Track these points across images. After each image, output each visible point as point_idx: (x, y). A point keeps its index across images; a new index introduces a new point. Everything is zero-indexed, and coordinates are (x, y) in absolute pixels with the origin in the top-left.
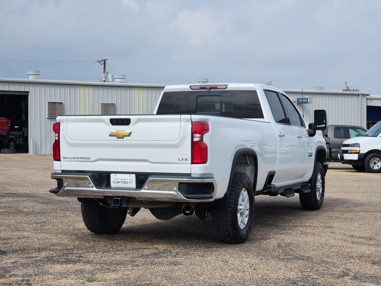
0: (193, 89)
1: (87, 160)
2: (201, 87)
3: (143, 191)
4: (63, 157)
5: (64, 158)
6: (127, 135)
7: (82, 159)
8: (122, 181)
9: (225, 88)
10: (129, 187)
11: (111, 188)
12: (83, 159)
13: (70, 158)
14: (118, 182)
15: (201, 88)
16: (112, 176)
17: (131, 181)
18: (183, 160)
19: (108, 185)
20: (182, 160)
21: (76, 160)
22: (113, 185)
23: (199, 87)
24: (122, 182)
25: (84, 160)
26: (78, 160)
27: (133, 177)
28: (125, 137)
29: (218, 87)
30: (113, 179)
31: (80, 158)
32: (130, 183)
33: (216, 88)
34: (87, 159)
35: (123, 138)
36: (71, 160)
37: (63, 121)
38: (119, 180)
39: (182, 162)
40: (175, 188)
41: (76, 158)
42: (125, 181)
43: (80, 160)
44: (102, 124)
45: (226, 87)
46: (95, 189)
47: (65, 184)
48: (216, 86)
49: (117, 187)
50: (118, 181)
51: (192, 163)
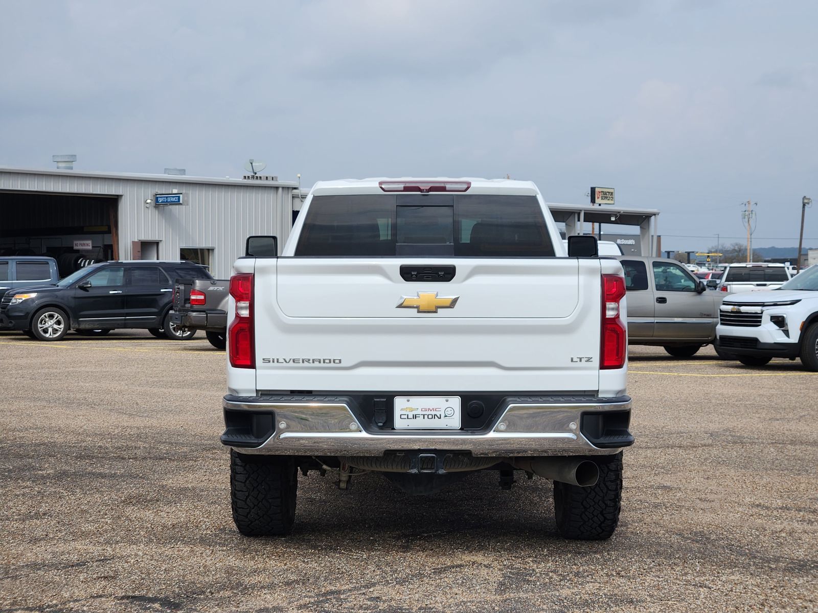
0: (386, 189)
1: (332, 365)
2: (408, 185)
4: (264, 359)
5: (266, 361)
6: (448, 304)
7: (317, 364)
8: (424, 413)
9: (464, 189)
10: (444, 427)
11: (395, 431)
12: (320, 362)
13: (283, 361)
14: (415, 417)
15: (406, 189)
16: (399, 402)
17: (449, 412)
18: (581, 361)
19: (388, 425)
20: (578, 360)
21: (301, 364)
22: (398, 423)
23: (401, 186)
24: (426, 417)
25: (322, 365)
26: (306, 364)
27: (456, 402)
28: (439, 310)
29: (448, 186)
30: (402, 410)
31: (311, 361)
32: (446, 416)
33: (443, 189)
34: (334, 364)
35: (436, 312)
36: (285, 364)
37: (264, 270)
38: (419, 412)
39: (579, 364)
40: (574, 426)
41: (301, 361)
42: (433, 413)
43: (312, 365)
44: (377, 279)
45: (468, 188)
46: (364, 434)
47: (282, 425)
48: (442, 185)
49: (411, 427)
50: (415, 413)
51: (602, 367)
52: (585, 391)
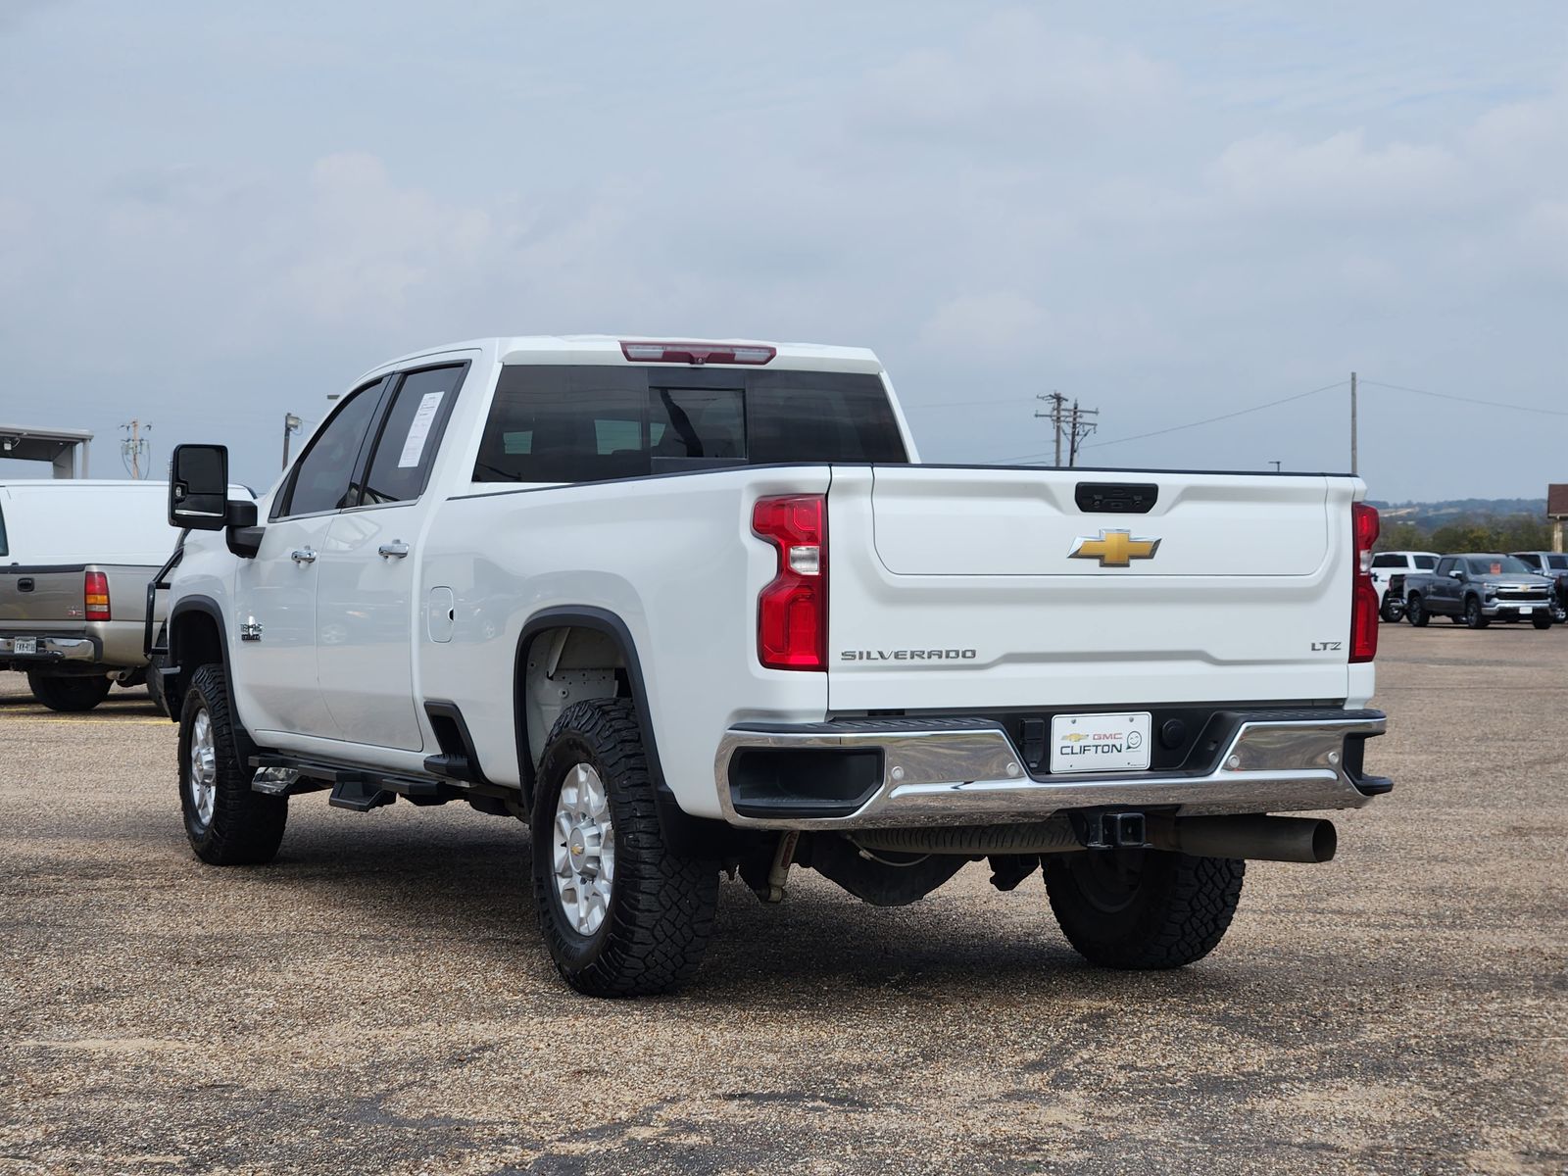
0: (633, 356)
1: (960, 661)
2: (669, 349)
3: (1219, 775)
4: (843, 654)
5: (848, 656)
7: (935, 660)
8: (1097, 743)
9: (763, 359)
10: (1124, 766)
11: (1052, 776)
12: (940, 657)
13: (878, 656)
14: (1083, 750)
15: (667, 357)
16: (1060, 725)
17: (1134, 740)
18: (1325, 649)
19: (1037, 762)
20: (1322, 647)
21: (908, 662)
22: (1058, 763)
23: (659, 352)
24: (1100, 748)
25: (944, 661)
26: (917, 661)
27: (1144, 721)
28: (1133, 562)
29: (739, 354)
30: (1064, 738)
31: (926, 655)
32: (1129, 747)
33: (729, 358)
34: (963, 659)
35: (1128, 565)
36: (881, 662)
37: (848, 489)
38: (1090, 741)
39: (1321, 655)
40: (1334, 757)
41: (908, 656)
42: (1110, 742)
43: (926, 662)
45: (772, 357)
47: (897, 773)
48: (728, 351)
49: (1076, 768)
50: (1083, 743)
51: (1351, 661)
52: (1313, 700)
